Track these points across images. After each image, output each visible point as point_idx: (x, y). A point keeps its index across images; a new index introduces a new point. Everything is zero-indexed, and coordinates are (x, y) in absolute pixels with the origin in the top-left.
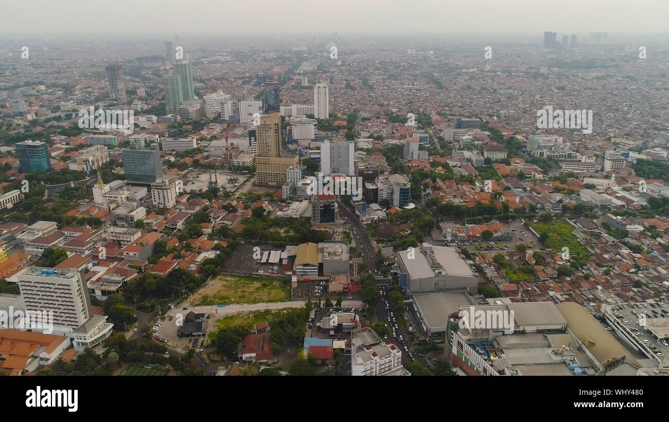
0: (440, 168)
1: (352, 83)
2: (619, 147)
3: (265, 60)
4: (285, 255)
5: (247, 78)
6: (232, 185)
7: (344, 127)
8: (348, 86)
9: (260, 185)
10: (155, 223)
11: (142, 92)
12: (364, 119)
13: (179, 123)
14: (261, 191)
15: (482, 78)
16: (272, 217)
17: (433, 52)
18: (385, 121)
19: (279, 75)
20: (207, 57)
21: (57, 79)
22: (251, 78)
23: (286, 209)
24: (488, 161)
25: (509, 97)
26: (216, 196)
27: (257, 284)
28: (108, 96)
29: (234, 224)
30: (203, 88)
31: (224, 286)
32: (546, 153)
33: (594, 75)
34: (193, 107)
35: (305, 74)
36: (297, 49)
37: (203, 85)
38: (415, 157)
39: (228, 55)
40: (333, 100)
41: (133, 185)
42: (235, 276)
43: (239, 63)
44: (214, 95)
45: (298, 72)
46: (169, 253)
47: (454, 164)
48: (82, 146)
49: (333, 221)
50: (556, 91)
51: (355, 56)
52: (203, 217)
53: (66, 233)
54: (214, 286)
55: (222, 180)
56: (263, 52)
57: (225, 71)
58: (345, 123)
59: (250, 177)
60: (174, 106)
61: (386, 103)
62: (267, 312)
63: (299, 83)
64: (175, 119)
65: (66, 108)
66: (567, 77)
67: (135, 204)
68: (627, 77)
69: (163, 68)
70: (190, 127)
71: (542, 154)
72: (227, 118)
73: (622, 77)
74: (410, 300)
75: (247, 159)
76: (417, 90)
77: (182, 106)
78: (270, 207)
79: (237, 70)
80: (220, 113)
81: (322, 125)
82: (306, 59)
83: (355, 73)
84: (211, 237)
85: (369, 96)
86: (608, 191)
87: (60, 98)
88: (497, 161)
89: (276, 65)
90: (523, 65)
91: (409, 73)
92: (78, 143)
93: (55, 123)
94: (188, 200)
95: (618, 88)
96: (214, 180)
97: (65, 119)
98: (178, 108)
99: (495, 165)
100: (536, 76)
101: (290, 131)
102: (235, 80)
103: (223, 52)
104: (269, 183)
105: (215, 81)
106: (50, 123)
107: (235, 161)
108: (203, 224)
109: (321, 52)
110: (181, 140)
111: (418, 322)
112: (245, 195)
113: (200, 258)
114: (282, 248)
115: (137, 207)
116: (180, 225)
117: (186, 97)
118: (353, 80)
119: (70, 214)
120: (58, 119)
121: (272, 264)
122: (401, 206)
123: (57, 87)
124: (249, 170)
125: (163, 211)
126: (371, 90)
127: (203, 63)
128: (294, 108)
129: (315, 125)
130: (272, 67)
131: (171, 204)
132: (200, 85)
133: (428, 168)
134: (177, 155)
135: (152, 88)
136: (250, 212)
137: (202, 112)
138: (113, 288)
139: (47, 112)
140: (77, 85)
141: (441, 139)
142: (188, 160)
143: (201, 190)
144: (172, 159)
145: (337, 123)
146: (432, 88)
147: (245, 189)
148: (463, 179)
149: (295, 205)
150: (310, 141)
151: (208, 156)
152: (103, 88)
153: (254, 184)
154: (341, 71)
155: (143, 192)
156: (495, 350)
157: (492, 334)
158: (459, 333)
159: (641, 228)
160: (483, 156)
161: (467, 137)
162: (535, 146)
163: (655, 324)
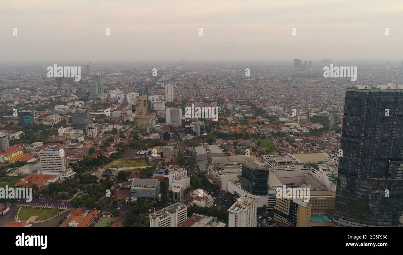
0: (223, 121)
1: (188, 86)
2: (309, 112)
3: (142, 75)
4: (147, 151)
5: (132, 84)
6: (124, 129)
7: (180, 105)
8: (186, 87)
9: (137, 129)
10: (88, 143)
11: (74, 91)
13: (96, 105)
14: (138, 131)
15: (257, 83)
16: (142, 139)
17: (235, 70)
18: (201, 103)
19: (149, 82)
20: (109, 74)
21: (25, 85)
22: (133, 84)
23: (149, 136)
24: (246, 118)
25: (267, 91)
26: (116, 133)
27: (134, 161)
28: (56, 93)
29: (125, 142)
30: (108, 89)
31: (121, 162)
32: (274, 114)
33: (315, 81)
34: (103, 97)
35: (163, 81)
36: (160, 69)
37: (107, 87)
39: (121, 73)
40: (177, 94)
41: (76, 129)
42: (125, 159)
43: (127, 76)
44: (114, 91)
45: (160, 81)
46: (96, 152)
47: (230, 119)
48: (47, 115)
49: (170, 140)
50: (292, 88)
51: (192, 73)
52: (111, 140)
53: (49, 146)
54: (116, 162)
55: (119, 127)
56: (141, 71)
57: (119, 81)
58: (181, 103)
59: (132, 126)
60: (93, 96)
61: (204, 95)
62: (138, 169)
63: (160, 86)
64: (94, 103)
65: (34, 99)
66: (301, 82)
67: (79, 135)
68: (331, 82)
69: (85, 79)
70: (102, 106)
71: (272, 115)
72: (121, 102)
73: (329, 82)
74: (197, 164)
75: (131, 119)
76: (221, 89)
77: (97, 97)
78: (141, 136)
79: (126, 80)
80: (117, 100)
81: (169, 105)
82: (165, 74)
83: (191, 81)
84: (114, 146)
85: (196, 92)
86: (295, 128)
87: (29, 94)
88: (250, 118)
89: (148, 77)
90: (281, 76)
91: (220, 81)
92: (45, 113)
93: (31, 105)
94: (103, 134)
95: (323, 87)
96: (115, 127)
97: (35, 104)
98: (95, 98)
99: (248, 119)
100: (285, 82)
101: (153, 106)
102: (125, 85)
103: (118, 71)
104: (141, 128)
105: (114, 85)
106: (28, 106)
107: (125, 119)
108: (111, 142)
109: (173, 70)
110: (98, 111)
111: (199, 170)
112: (130, 132)
113: (110, 154)
114: (146, 149)
115: (80, 137)
116: (100, 143)
117: (100, 92)
118: (188, 84)
119: (48, 140)
120: (31, 103)
121: (141, 155)
122: (201, 134)
123: (26, 89)
124: (132, 123)
125: (92, 139)
126: (198, 89)
127: (107, 76)
128: (156, 96)
129: (165, 104)
130: (146, 78)
131: (95, 135)
132: (106, 87)
133: (217, 121)
134: (96, 118)
135: (79, 89)
136: (132, 138)
137: (108, 99)
138: (74, 162)
139: (25, 101)
140: (37, 88)
141: (227, 109)
142: (102, 120)
143: (109, 131)
144: (94, 119)
145: (177, 103)
146: (229, 88)
147: (130, 130)
148: (232, 125)
149: (153, 135)
150: (162, 111)
151: (111, 118)
152: (52, 90)
153: (134, 129)
154: (183, 80)
155: (81, 132)
156: (221, 170)
157: (221, 165)
158: (210, 166)
159: (301, 140)
160: (244, 116)
161: (238, 108)
162: (270, 111)
163: (278, 159)
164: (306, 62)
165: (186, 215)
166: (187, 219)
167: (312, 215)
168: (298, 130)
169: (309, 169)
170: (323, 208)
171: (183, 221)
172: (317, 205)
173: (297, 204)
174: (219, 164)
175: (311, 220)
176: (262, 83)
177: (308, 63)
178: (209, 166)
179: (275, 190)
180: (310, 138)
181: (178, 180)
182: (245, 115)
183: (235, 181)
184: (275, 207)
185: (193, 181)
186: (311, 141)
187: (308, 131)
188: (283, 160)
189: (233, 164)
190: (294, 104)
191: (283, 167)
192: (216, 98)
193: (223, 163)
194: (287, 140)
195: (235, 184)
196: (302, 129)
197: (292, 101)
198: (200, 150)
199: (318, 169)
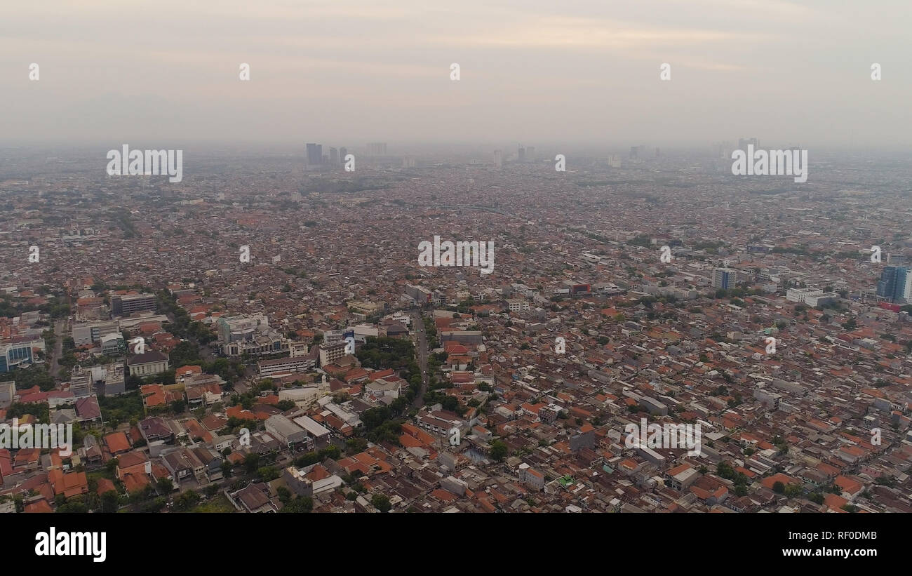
15: (207, 213)
33: (358, 201)
50: (303, 228)
66: (325, 205)
71: (235, 350)
90: (275, 190)
91: (89, 211)
100: (284, 206)
164: (333, 150)
176: (222, 214)
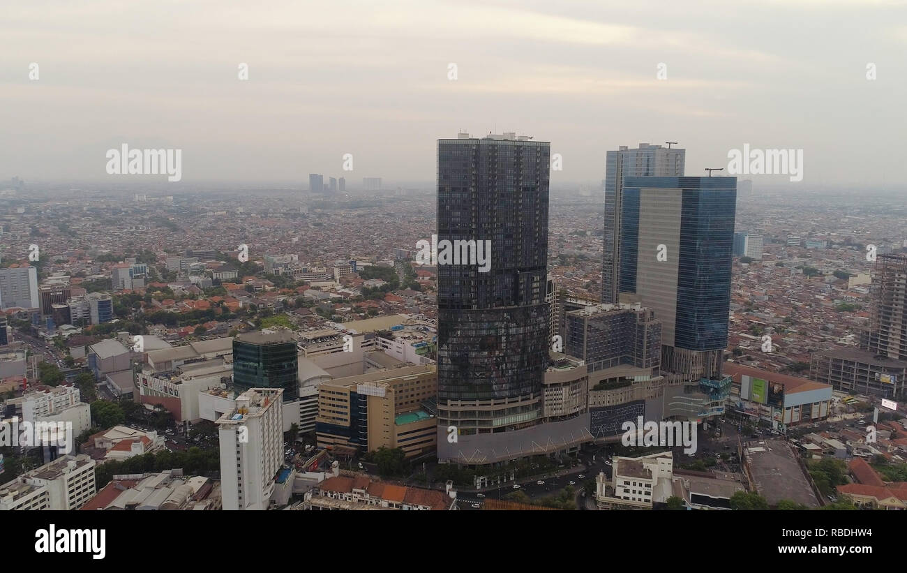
0: (158, 292)
12: (59, 262)
17: (171, 198)
18: (90, 261)
24: (217, 282)
25: (258, 234)
32: (281, 270)
33: (356, 213)
38: (128, 286)
47: (177, 287)
49: (6, 343)
50: (312, 227)
66: (327, 215)
74: (104, 383)
76: (142, 233)
85: (70, 241)
86: (333, 290)
88: (227, 281)
95: (375, 223)
99: (224, 284)
100: (294, 217)
122: (102, 322)
126: (73, 236)
133: (143, 293)
141: (164, 271)
146: (163, 230)
148: (183, 297)
156: (176, 374)
157: (174, 364)
158: (143, 371)
159: (349, 309)
160: (212, 277)
161: (194, 264)
162: (271, 265)
163: (311, 334)
164: (333, 180)
165: (93, 483)
166: (97, 489)
167: (397, 414)
168: (338, 294)
169: (377, 344)
170: (415, 398)
171: (85, 499)
172: (404, 394)
173: (365, 396)
174: (168, 363)
175: (395, 423)
176: (244, 220)
177: (338, 181)
178: (140, 372)
179: (313, 387)
180: (365, 305)
181: (54, 414)
182: (214, 278)
183: (216, 390)
184: (318, 419)
185: (100, 412)
186: (368, 308)
187: (358, 293)
188: (320, 333)
189: (205, 359)
190: (322, 253)
191: (324, 346)
192: (132, 252)
193: (179, 360)
194: (319, 311)
195: (217, 395)
196: (346, 291)
197: (317, 247)
198: (107, 349)
199: (393, 339)
